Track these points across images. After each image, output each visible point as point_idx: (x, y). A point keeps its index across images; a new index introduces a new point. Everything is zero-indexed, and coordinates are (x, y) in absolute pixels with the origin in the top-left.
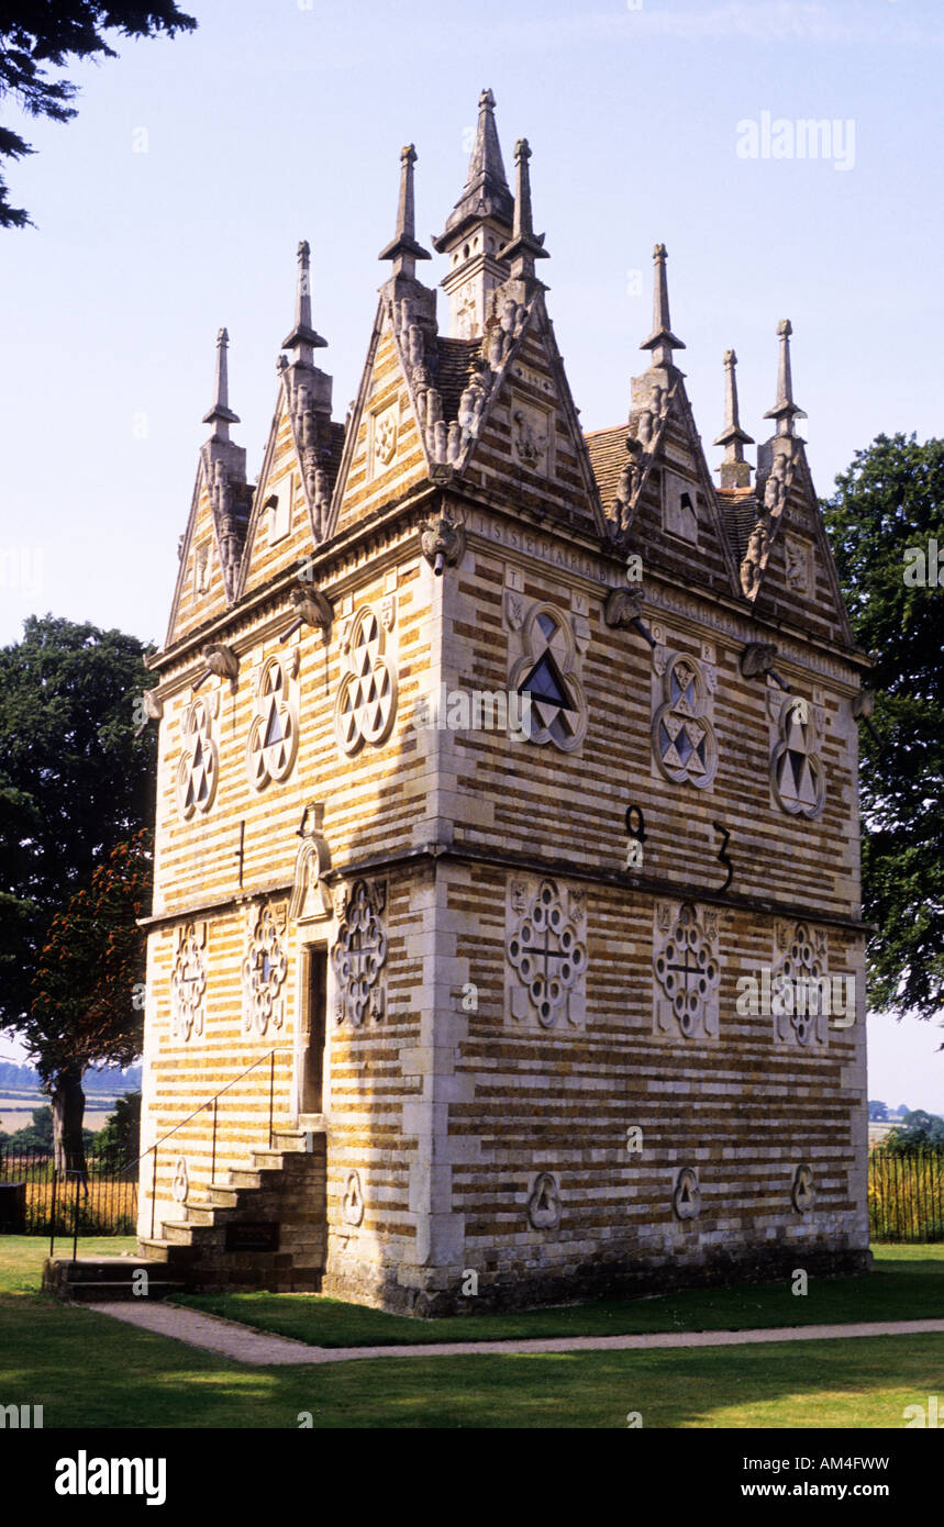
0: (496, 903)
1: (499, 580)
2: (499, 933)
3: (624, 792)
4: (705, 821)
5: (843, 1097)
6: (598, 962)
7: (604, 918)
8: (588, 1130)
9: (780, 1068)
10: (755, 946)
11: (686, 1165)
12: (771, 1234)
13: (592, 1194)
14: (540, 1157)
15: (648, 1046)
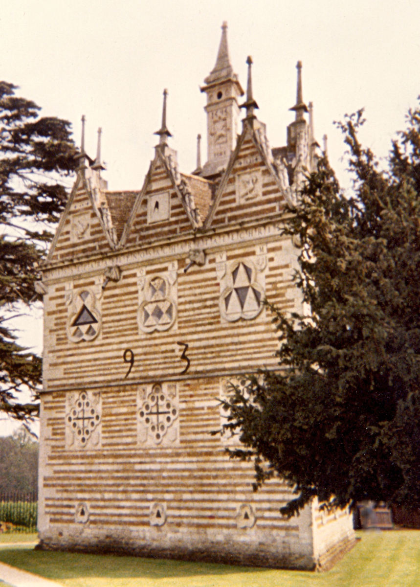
0: (62, 404)
1: (64, 289)
3: (124, 346)
4: (173, 343)
6: (108, 418)
7: (111, 400)
8: (103, 486)
11: (158, 501)
13: (105, 511)
15: (135, 449)
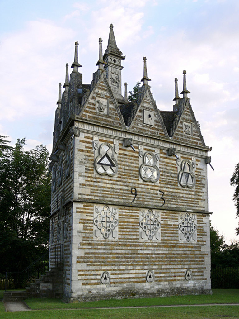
0: (91, 211)
1: (92, 139)
2: (92, 218)
3: (131, 185)
4: (157, 190)
5: (202, 253)
6: (122, 224)
7: (124, 214)
8: (119, 262)
9: (180, 247)
10: (173, 219)
11: (150, 270)
12: (178, 286)
13: (120, 276)
14: (104, 268)
15: (138, 242)
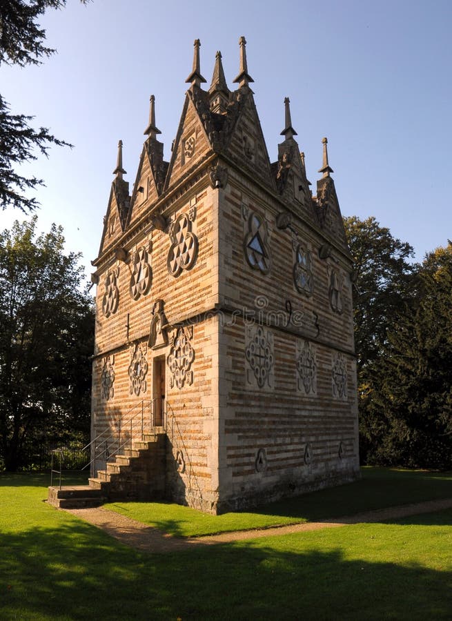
0: (241, 333)
1: (240, 199)
2: (242, 347)
3: (285, 295)
4: (311, 310)
5: (352, 416)
6: (277, 362)
7: (280, 344)
8: (276, 430)
9: (334, 406)
10: (327, 360)
11: (308, 443)
12: (333, 468)
13: (278, 456)
14: (259, 442)
15: (295, 396)
